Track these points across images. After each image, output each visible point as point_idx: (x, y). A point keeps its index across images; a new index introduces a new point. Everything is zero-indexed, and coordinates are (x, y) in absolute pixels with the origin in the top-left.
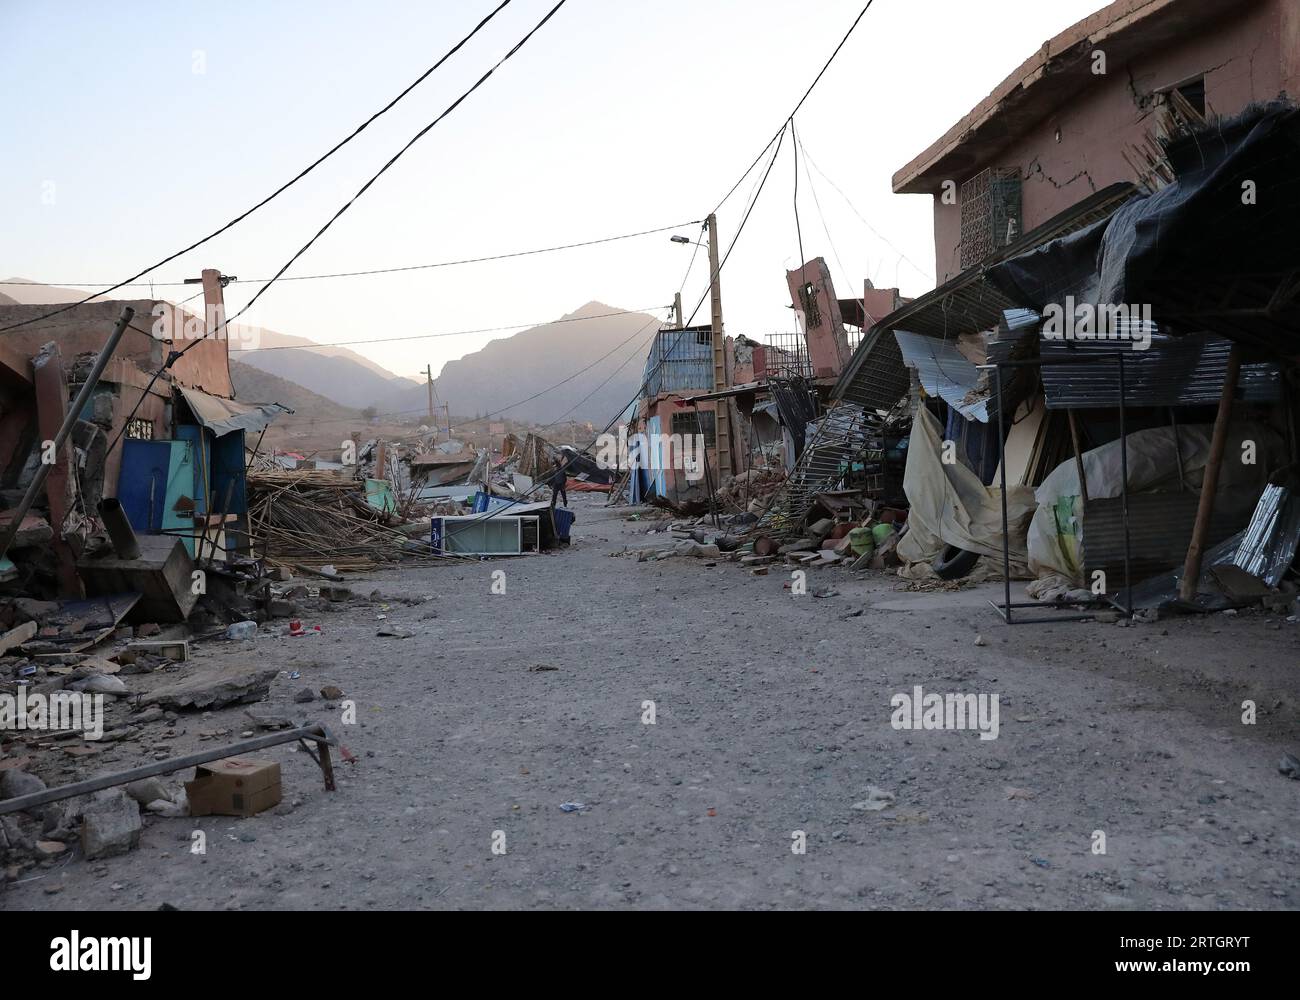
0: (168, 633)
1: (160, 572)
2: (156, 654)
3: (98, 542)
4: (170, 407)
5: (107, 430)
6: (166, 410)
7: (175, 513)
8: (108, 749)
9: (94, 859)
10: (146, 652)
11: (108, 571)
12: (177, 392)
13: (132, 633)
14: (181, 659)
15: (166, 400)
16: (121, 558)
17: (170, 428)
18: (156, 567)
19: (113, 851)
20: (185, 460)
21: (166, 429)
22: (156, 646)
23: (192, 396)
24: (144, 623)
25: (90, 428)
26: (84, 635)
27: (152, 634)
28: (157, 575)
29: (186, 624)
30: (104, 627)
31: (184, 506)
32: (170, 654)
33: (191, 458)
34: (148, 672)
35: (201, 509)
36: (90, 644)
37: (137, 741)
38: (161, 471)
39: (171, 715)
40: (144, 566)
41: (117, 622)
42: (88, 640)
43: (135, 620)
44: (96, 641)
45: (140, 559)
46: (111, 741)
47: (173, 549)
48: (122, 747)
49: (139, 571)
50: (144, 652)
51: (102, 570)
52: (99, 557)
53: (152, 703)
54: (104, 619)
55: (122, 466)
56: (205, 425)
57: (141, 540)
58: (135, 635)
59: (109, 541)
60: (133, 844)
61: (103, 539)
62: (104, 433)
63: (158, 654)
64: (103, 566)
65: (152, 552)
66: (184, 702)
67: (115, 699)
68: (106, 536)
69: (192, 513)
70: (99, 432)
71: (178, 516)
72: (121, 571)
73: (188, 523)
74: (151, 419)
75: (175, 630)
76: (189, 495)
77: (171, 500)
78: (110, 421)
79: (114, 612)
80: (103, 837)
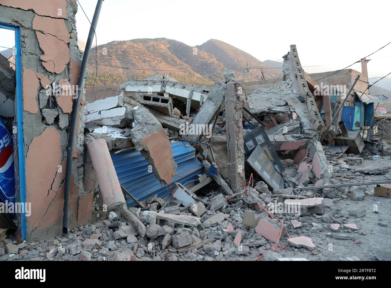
0: (356, 156)
1: (354, 140)
2: (354, 161)
3: (338, 132)
4: (353, 97)
5: (339, 104)
6: (352, 98)
7: (355, 126)
8: (350, 180)
9: (355, 200)
10: (352, 160)
11: (341, 139)
12: (355, 93)
13: (346, 155)
14: (361, 163)
15: (352, 96)
16: (344, 136)
17: (353, 103)
18: (353, 139)
19: (359, 199)
20: (358, 112)
21: (352, 103)
22: (354, 159)
23: (359, 94)
24: (350, 153)
25: (335, 104)
26: (337, 155)
27: (352, 156)
28: (353, 141)
29: (360, 155)
30: (341, 153)
31: (358, 124)
32: (358, 161)
33: (360, 111)
34: (353, 165)
35: (362, 124)
36: (338, 157)
37: (356, 179)
38: (352, 115)
39: (363, 175)
40: (350, 139)
41: (344, 152)
42: (337, 156)
43: (347, 152)
44: (340, 156)
45: (349, 137)
46: (350, 178)
47: (358, 135)
48: (353, 180)
49: (349, 140)
50: (351, 160)
51: (339, 139)
52: (339, 136)
53: (358, 171)
54: (340, 151)
55: (342, 113)
56: (363, 102)
57: (349, 132)
58: (348, 156)
59: (341, 132)
60: (363, 199)
61: (339, 132)
62: (339, 105)
63: (355, 161)
64: (339, 138)
65: (352, 136)
66: (366, 172)
67: (347, 170)
68: (340, 130)
69: (360, 126)
70: (338, 105)
71: (356, 126)
72: (344, 140)
73: (359, 128)
74: (349, 101)
75: (358, 156)
76: (359, 121)
77: (354, 122)
78: (340, 102)
79: (343, 150)
80: (357, 196)
